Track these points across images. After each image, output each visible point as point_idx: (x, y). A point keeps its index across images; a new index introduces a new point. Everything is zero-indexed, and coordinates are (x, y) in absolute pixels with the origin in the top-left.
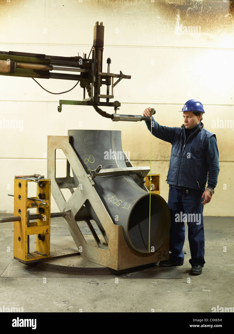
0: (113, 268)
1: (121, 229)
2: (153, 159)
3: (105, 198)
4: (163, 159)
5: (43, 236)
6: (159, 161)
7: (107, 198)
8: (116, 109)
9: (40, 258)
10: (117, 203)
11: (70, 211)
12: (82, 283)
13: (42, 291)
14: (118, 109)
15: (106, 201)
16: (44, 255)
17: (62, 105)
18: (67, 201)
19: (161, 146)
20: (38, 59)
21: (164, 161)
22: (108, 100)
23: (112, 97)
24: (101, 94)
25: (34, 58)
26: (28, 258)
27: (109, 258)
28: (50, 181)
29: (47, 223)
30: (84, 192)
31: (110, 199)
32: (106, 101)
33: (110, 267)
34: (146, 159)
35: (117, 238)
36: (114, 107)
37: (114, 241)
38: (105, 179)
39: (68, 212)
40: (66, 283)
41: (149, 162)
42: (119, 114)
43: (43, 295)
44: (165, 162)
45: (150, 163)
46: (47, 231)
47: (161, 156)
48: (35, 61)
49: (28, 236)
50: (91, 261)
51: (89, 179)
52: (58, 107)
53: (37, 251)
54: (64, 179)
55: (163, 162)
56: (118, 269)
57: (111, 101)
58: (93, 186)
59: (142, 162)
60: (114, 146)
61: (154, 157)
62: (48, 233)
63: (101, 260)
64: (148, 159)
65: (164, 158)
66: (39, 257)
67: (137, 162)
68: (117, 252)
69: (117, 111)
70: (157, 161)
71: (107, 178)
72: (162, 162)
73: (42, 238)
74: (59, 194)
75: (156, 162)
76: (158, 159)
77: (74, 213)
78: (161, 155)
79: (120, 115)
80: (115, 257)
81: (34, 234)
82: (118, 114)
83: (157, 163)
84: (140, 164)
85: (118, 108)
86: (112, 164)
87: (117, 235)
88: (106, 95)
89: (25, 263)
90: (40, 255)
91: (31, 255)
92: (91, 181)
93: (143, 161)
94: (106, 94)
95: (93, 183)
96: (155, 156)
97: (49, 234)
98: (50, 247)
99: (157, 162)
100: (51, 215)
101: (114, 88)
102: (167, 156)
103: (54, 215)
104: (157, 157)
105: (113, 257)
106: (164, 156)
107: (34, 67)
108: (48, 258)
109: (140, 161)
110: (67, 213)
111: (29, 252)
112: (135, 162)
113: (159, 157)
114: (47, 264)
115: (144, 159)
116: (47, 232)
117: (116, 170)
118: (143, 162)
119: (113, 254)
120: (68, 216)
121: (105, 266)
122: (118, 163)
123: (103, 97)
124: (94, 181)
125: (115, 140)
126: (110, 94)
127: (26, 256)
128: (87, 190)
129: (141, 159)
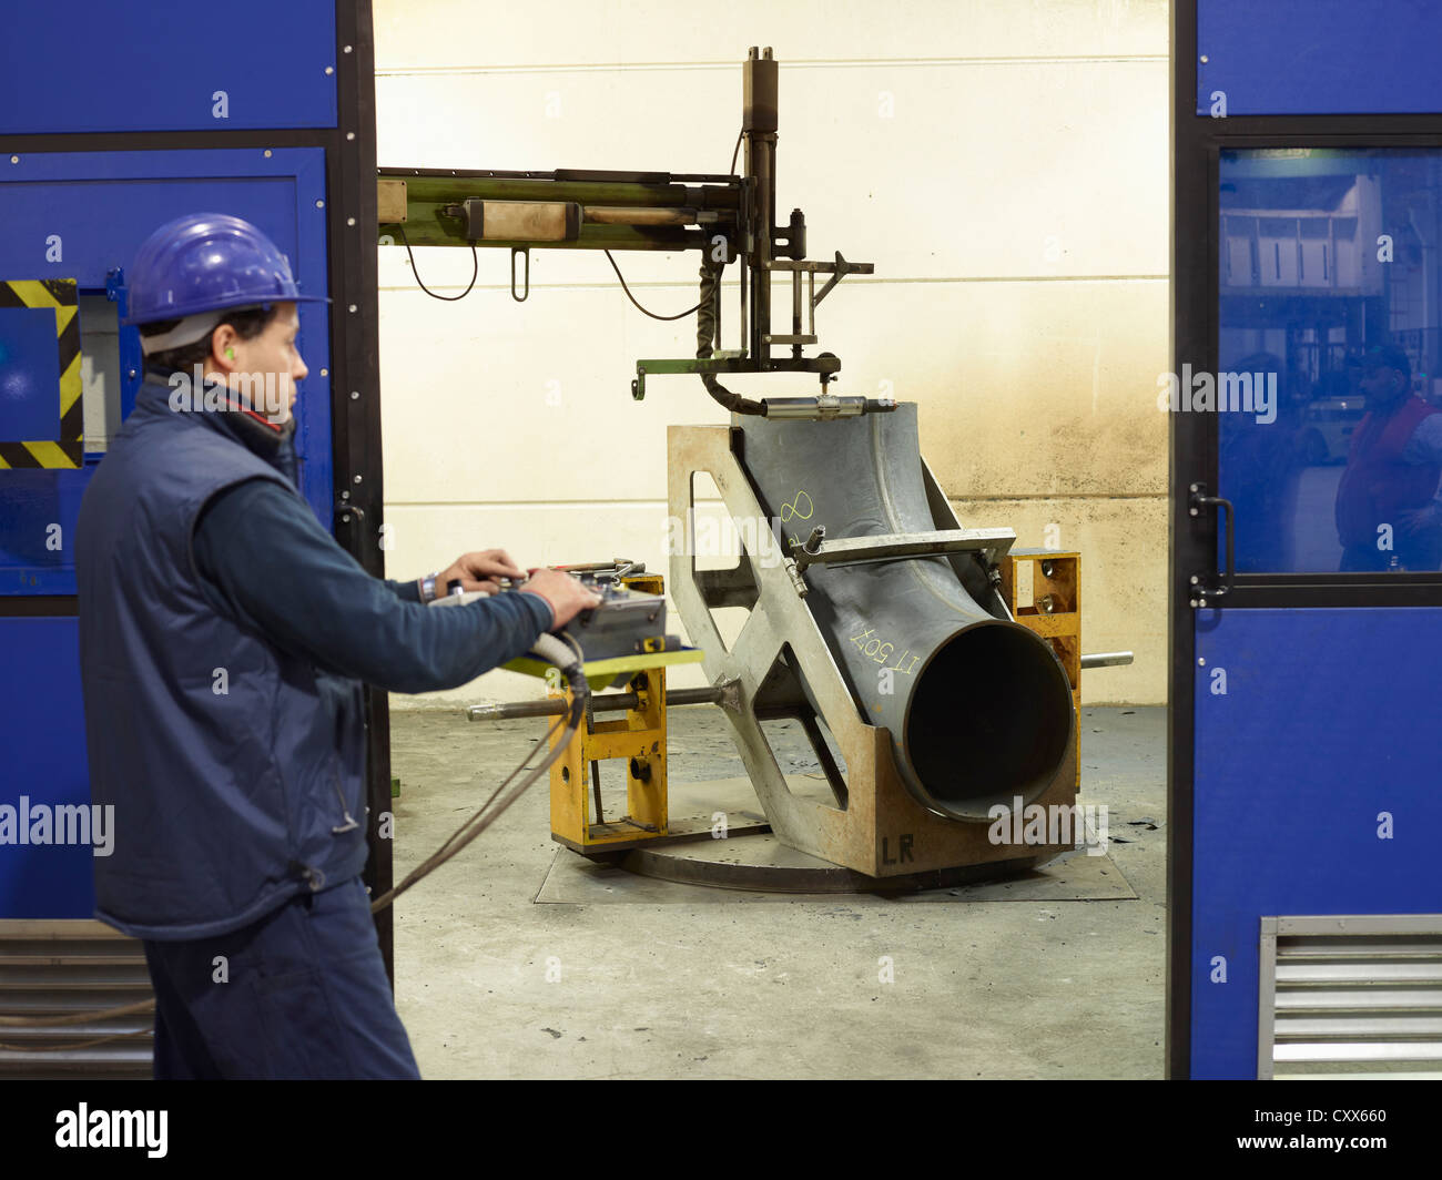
0: (862, 869)
1: (884, 739)
2: (1030, 493)
3: (841, 637)
4: (1070, 490)
5: (646, 766)
6: (1055, 497)
7: (849, 636)
8: (824, 380)
9: (634, 838)
10: (878, 655)
11: (737, 683)
12: (806, 915)
13: (682, 938)
14: (834, 379)
15: (844, 646)
16: (647, 829)
17: (647, 377)
18: (729, 649)
19: (1061, 440)
20: (648, 190)
21: (1072, 497)
22: (797, 350)
23: (812, 339)
24: (772, 333)
25: (637, 187)
26: (591, 837)
27: (850, 837)
28: (663, 584)
29: (655, 723)
30: (776, 621)
31: (858, 641)
32: (790, 355)
33: (855, 867)
34: (1005, 492)
35: (872, 769)
36: (817, 376)
37: (865, 779)
38: (847, 571)
39: (730, 685)
40: (754, 916)
41: (1014, 502)
42: (835, 397)
43: (687, 948)
44: (1075, 501)
45: (1017, 505)
46: (655, 747)
47: (1063, 479)
48: (638, 196)
49: (595, 765)
50: (803, 850)
51: (790, 574)
52: (634, 382)
53: (630, 818)
54: (731, 572)
55: (1069, 501)
56: (878, 871)
57: (809, 352)
58: (801, 595)
59: (989, 503)
60: (883, 459)
61: (1035, 484)
62: (659, 756)
63: (829, 845)
64: (1011, 493)
65: (1072, 488)
66: (633, 833)
67: (969, 503)
68: (872, 816)
69: (831, 385)
70: (1047, 498)
71: (854, 570)
72: (1065, 504)
73: (641, 771)
74: (704, 626)
75: (1043, 501)
76: (1051, 492)
77: (751, 692)
78: (1063, 476)
79: (841, 399)
80: (868, 834)
81: (609, 758)
82: (833, 397)
83: (1046, 504)
84: (982, 514)
85: (831, 376)
86: (876, 523)
87: (873, 760)
88: (791, 333)
89: (582, 851)
90: (635, 829)
91: (609, 827)
92: (796, 581)
93: (993, 499)
94: (789, 331)
95: (802, 588)
96: (1039, 480)
97: (663, 758)
98: (666, 802)
99: (1048, 501)
100: (670, 696)
101: (816, 309)
102: (1085, 476)
103: (682, 695)
104: (1047, 485)
105: (864, 835)
106: (1075, 480)
107: (640, 217)
108: (660, 837)
109: (983, 499)
110: (728, 691)
111: (602, 821)
112: (962, 504)
113: (1055, 483)
114: (655, 858)
115: (995, 492)
116: (657, 750)
117: (882, 540)
118: (993, 503)
119: (863, 823)
120: (730, 699)
121: (842, 863)
122: (896, 517)
123: (781, 340)
124: (807, 581)
125: (887, 435)
126: (805, 331)
127: (584, 830)
128: (784, 610)
129: (985, 493)
